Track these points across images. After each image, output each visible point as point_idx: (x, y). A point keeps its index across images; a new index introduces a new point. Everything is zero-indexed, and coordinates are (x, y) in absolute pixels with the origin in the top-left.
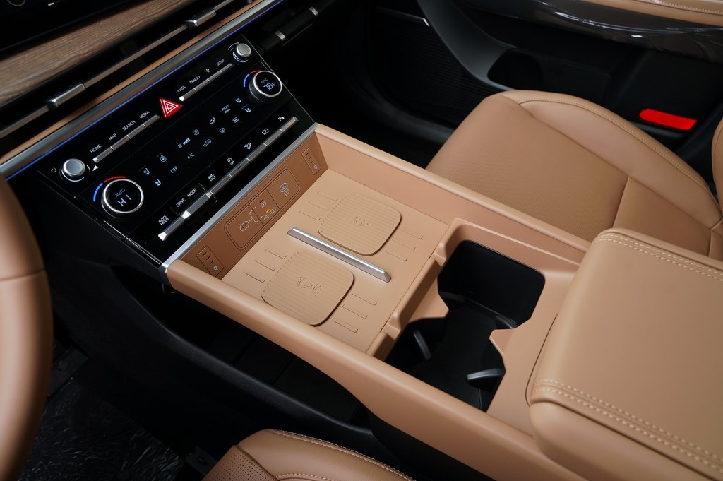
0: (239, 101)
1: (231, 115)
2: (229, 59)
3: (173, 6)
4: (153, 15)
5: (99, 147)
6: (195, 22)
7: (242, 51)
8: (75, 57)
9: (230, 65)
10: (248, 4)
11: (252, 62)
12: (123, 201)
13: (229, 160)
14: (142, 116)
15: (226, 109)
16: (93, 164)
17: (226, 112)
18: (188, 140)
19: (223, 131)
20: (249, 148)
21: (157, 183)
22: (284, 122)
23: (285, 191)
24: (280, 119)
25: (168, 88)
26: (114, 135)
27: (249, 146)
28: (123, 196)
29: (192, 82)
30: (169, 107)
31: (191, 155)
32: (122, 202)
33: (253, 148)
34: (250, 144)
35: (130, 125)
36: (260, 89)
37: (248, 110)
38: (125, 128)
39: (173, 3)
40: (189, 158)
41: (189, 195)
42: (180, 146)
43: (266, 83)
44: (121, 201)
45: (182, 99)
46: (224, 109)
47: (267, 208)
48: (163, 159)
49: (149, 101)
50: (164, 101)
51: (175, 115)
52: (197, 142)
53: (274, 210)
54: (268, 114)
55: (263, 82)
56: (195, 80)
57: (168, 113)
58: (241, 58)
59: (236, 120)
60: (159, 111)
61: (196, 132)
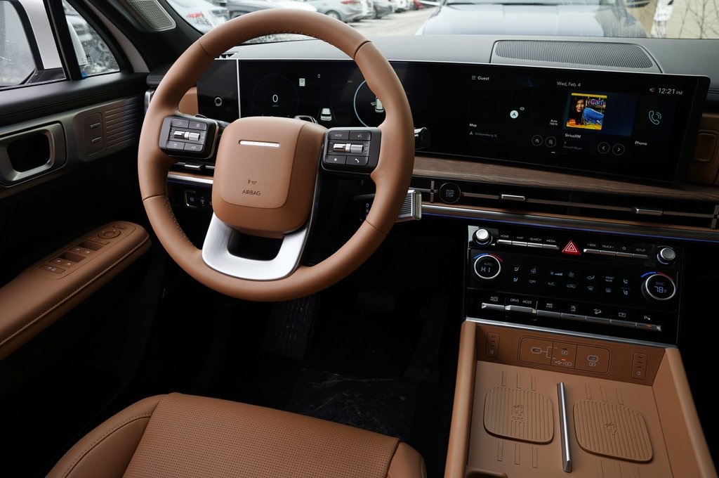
0: (625, 282)
1: (609, 285)
4: (608, 189)
5: (508, 236)
6: (638, 210)
7: (666, 254)
9: (646, 256)
10: (710, 227)
11: (668, 267)
13: (573, 307)
14: (549, 240)
15: (609, 279)
16: (494, 241)
17: (607, 280)
18: (561, 274)
19: (590, 289)
22: (647, 321)
23: (592, 364)
24: (646, 317)
25: (581, 238)
26: (522, 238)
27: (597, 312)
28: (487, 267)
29: (604, 246)
30: (571, 248)
31: (552, 283)
32: (483, 269)
33: (599, 316)
34: (600, 312)
35: (537, 239)
36: (649, 286)
37: (626, 293)
38: (532, 239)
40: (549, 284)
41: (524, 302)
42: (552, 273)
43: (659, 286)
45: (585, 250)
47: (564, 357)
48: (534, 271)
49: (562, 236)
50: (571, 243)
51: (570, 256)
52: (566, 279)
53: (569, 364)
54: (638, 306)
55: (657, 283)
56: (607, 246)
57: (566, 251)
59: (608, 291)
60: (563, 245)
61: (571, 275)
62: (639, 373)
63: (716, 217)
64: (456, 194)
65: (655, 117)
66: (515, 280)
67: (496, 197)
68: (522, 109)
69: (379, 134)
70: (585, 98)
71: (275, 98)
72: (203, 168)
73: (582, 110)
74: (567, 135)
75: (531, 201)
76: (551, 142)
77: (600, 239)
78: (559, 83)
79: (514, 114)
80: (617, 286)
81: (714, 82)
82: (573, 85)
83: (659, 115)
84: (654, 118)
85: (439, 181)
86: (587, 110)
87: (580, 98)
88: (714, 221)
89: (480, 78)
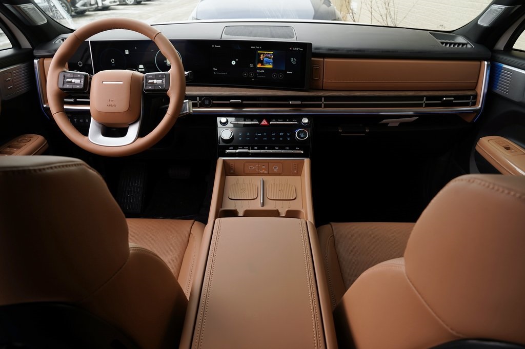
0: (288, 134)
1: (281, 137)
2: (298, 121)
6: (291, 102)
7: (305, 120)
9: (296, 122)
10: (321, 107)
11: (305, 126)
13: (266, 147)
14: (254, 120)
15: (281, 134)
18: (260, 134)
19: (273, 139)
21: (240, 139)
22: (297, 150)
23: (276, 170)
24: (296, 147)
25: (269, 117)
26: (242, 120)
27: (276, 148)
30: (264, 122)
31: (257, 138)
33: (277, 150)
34: (278, 148)
35: (249, 120)
36: (297, 135)
37: (289, 139)
38: (247, 120)
40: (255, 139)
41: (245, 147)
42: (256, 134)
43: (301, 134)
45: (271, 123)
47: (263, 169)
48: (248, 134)
49: (260, 117)
50: (265, 120)
51: (264, 126)
52: (263, 136)
53: (266, 172)
54: (294, 144)
56: (280, 120)
57: (262, 124)
59: (281, 139)
60: (260, 122)
61: (265, 134)
62: (295, 172)
64: (210, 102)
65: (294, 61)
67: (228, 102)
68: (237, 60)
69: (169, 75)
70: (264, 54)
71: (113, 61)
72: (75, 100)
73: (263, 59)
74: (258, 71)
75: (244, 102)
76: (251, 74)
77: (277, 117)
78: (252, 47)
79: (233, 63)
80: (285, 137)
81: (314, 45)
82: (258, 48)
84: (293, 61)
85: (201, 97)
86: (265, 59)
87: (262, 53)
88: (323, 104)
89: (216, 46)
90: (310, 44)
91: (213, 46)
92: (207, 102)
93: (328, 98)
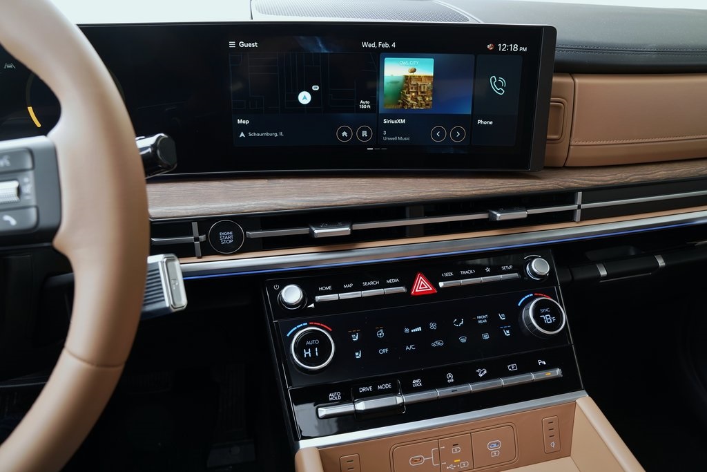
1: (484, 328)
2: (520, 268)
3: (482, 191)
4: (456, 191)
5: (329, 288)
6: (498, 215)
7: (539, 267)
8: (357, 198)
9: (516, 275)
10: (574, 221)
11: (544, 284)
12: (309, 353)
13: (450, 375)
14: (390, 281)
15: (482, 319)
16: (313, 301)
17: (480, 322)
18: (419, 329)
19: (463, 340)
20: (481, 375)
21: (357, 354)
22: (543, 368)
23: (495, 452)
24: (540, 362)
25: (432, 267)
26: (351, 285)
27: (482, 373)
28: (313, 347)
29: (463, 272)
30: (422, 285)
31: (411, 346)
32: (307, 353)
33: (485, 378)
34: (485, 372)
35: (372, 283)
36: (534, 317)
37: (507, 333)
38: (365, 284)
39: (485, 188)
40: (407, 348)
41: (380, 387)
42: (407, 331)
43: (544, 314)
44: (307, 351)
45: (441, 284)
46: (480, 317)
47: (457, 456)
48: (381, 334)
49: (405, 270)
50: (421, 278)
51: (424, 297)
52: (428, 335)
53: (465, 465)
54: (527, 350)
55: (542, 311)
56: (467, 272)
57: (417, 291)
58: (534, 274)
59: (486, 337)
60: (410, 284)
61: (433, 326)
62: (553, 445)
63: (579, 207)
64: (238, 237)
65: (499, 84)
66: (358, 355)
68: (316, 88)
74: (386, 121)
76: (364, 133)
77: (455, 263)
78: (365, 45)
79: (304, 98)
80: (494, 325)
82: (385, 45)
83: (503, 81)
84: (497, 85)
88: (579, 212)
89: (242, 44)
90: (551, 31)
91: (232, 44)
92: (227, 237)
93: (592, 193)
